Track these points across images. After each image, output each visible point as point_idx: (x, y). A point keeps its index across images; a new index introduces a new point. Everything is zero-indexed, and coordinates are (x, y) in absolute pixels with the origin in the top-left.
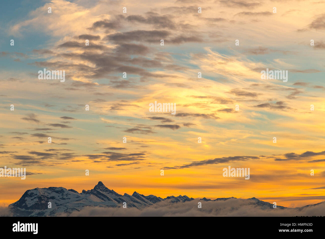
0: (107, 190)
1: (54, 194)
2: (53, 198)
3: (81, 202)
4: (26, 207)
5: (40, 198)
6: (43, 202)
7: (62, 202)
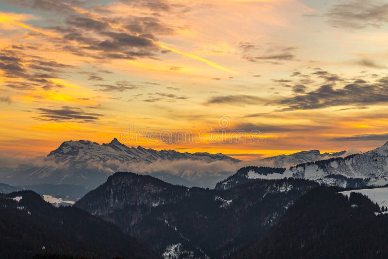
0: (120, 144)
1: (83, 145)
2: (82, 148)
3: (102, 151)
4: (63, 153)
5: (73, 148)
6: (75, 150)
7: (88, 151)
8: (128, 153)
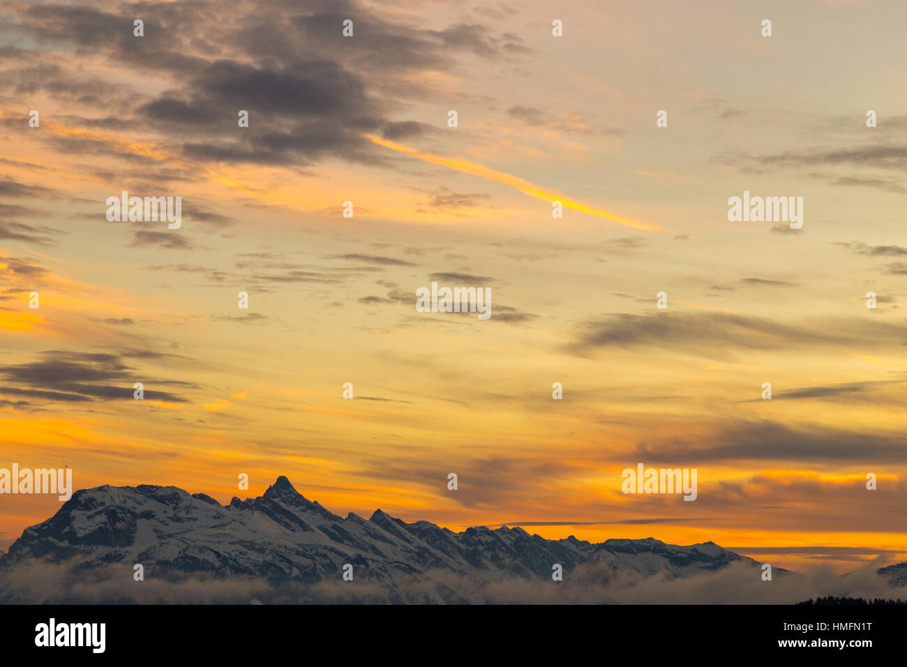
0: (299, 500)
1: (151, 505)
2: (148, 515)
3: (227, 530)
4: (72, 537)
5: (112, 515)
6: (119, 525)
7: (173, 527)
8: (332, 537)
